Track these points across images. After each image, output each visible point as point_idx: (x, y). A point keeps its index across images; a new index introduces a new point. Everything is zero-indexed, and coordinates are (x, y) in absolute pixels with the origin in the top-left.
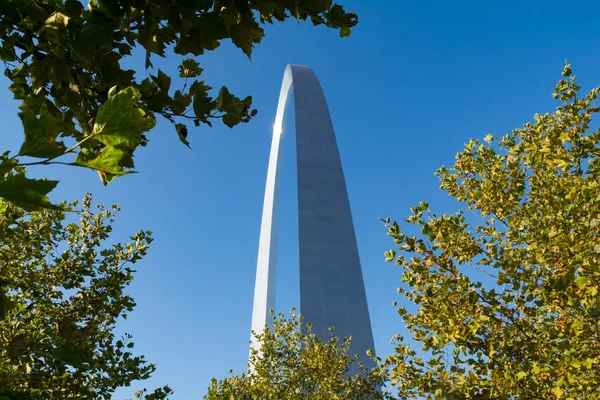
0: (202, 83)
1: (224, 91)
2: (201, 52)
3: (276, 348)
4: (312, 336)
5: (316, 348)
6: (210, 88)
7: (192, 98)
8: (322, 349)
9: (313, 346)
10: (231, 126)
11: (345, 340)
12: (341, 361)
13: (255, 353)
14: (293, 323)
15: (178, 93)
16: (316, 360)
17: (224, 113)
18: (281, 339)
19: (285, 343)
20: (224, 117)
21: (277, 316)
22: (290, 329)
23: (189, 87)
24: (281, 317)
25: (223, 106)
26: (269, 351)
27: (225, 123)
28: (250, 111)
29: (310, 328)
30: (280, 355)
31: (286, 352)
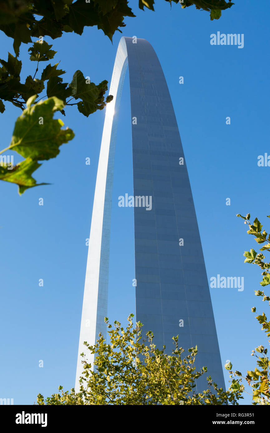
0: (55, 67)
1: (79, 76)
2: (60, 35)
3: (111, 360)
4: (153, 346)
5: (158, 360)
6: (64, 72)
7: (46, 83)
8: (164, 362)
9: (154, 358)
10: (87, 114)
11: (191, 351)
12: (186, 375)
13: (88, 366)
14: (132, 331)
15: (29, 79)
16: (158, 374)
17: (80, 100)
18: (118, 350)
19: (122, 355)
20: (79, 104)
21: (113, 325)
22: (129, 339)
23: (41, 71)
24: (117, 326)
25: (78, 93)
26: (104, 365)
27: (81, 112)
28: (105, 96)
29: (150, 337)
30: (117, 369)
31: (123, 365)
